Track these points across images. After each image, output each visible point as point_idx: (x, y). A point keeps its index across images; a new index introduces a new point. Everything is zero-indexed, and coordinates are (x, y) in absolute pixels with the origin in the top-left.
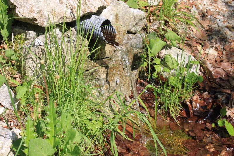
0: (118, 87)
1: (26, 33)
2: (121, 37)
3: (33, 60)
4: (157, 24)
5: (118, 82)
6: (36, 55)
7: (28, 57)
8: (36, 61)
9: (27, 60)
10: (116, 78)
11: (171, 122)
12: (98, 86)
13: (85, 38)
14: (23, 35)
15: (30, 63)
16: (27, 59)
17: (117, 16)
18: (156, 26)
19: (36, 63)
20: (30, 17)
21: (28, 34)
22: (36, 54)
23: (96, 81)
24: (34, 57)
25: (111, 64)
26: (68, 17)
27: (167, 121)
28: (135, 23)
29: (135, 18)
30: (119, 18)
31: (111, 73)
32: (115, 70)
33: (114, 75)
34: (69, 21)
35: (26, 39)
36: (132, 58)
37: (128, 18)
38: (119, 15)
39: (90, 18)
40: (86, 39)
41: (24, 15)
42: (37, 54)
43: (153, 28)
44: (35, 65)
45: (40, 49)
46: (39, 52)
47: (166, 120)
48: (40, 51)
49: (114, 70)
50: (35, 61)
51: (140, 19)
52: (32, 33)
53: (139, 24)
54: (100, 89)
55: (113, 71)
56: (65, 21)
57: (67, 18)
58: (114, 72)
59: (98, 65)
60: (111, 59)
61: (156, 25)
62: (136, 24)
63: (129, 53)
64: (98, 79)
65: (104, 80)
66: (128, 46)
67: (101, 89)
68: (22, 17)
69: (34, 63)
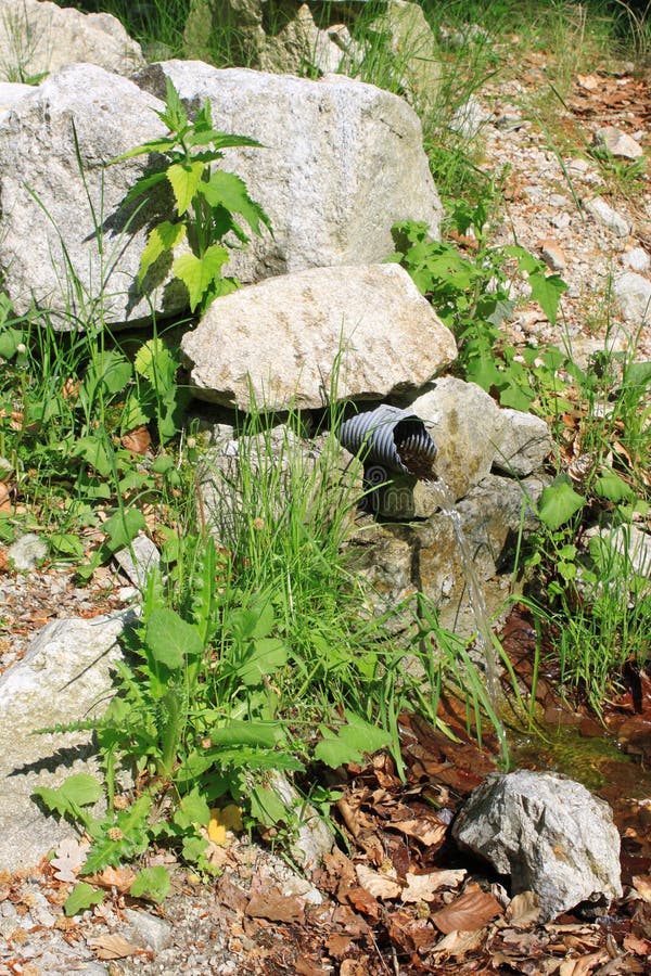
0: (450, 607)
1: (212, 431)
2: (463, 472)
3: (215, 486)
4: (587, 460)
5: (447, 590)
6: (223, 475)
7: (205, 478)
8: (223, 490)
9: (202, 486)
10: (441, 578)
11: (587, 718)
12: (383, 584)
13: (355, 455)
14: (208, 435)
15: (208, 493)
16: (203, 483)
17: (453, 416)
18: (584, 466)
19: (220, 494)
20: (221, 387)
21: (216, 430)
22: (222, 472)
23: (377, 569)
24: (216, 479)
25: (428, 536)
26: (311, 396)
27: (578, 715)
28: (517, 448)
29: (517, 433)
30: (459, 422)
31: (425, 562)
32: (439, 555)
33: (437, 568)
34: (312, 407)
35: (213, 443)
36: (503, 540)
37: (489, 426)
38: (461, 416)
39: (372, 411)
40: (357, 460)
41: (208, 383)
42: (226, 473)
43: (575, 469)
44: (218, 499)
45: (233, 461)
46: (230, 467)
47: (576, 711)
48: (234, 466)
49: (435, 554)
50: (220, 488)
51: (533, 439)
52: (225, 429)
53: (528, 452)
54: (391, 597)
55: (431, 558)
56: (303, 406)
57: (308, 399)
58: (436, 560)
59: (392, 535)
60: (429, 525)
61: (583, 461)
62: (520, 451)
63: (492, 522)
64: (385, 569)
65: (403, 573)
66: (487, 502)
67: (394, 596)
68: (202, 386)
69: (215, 492)
